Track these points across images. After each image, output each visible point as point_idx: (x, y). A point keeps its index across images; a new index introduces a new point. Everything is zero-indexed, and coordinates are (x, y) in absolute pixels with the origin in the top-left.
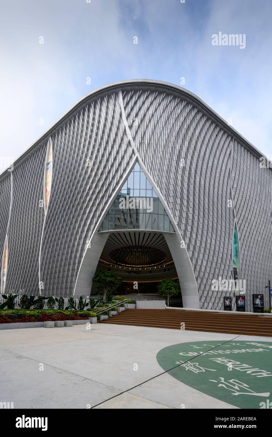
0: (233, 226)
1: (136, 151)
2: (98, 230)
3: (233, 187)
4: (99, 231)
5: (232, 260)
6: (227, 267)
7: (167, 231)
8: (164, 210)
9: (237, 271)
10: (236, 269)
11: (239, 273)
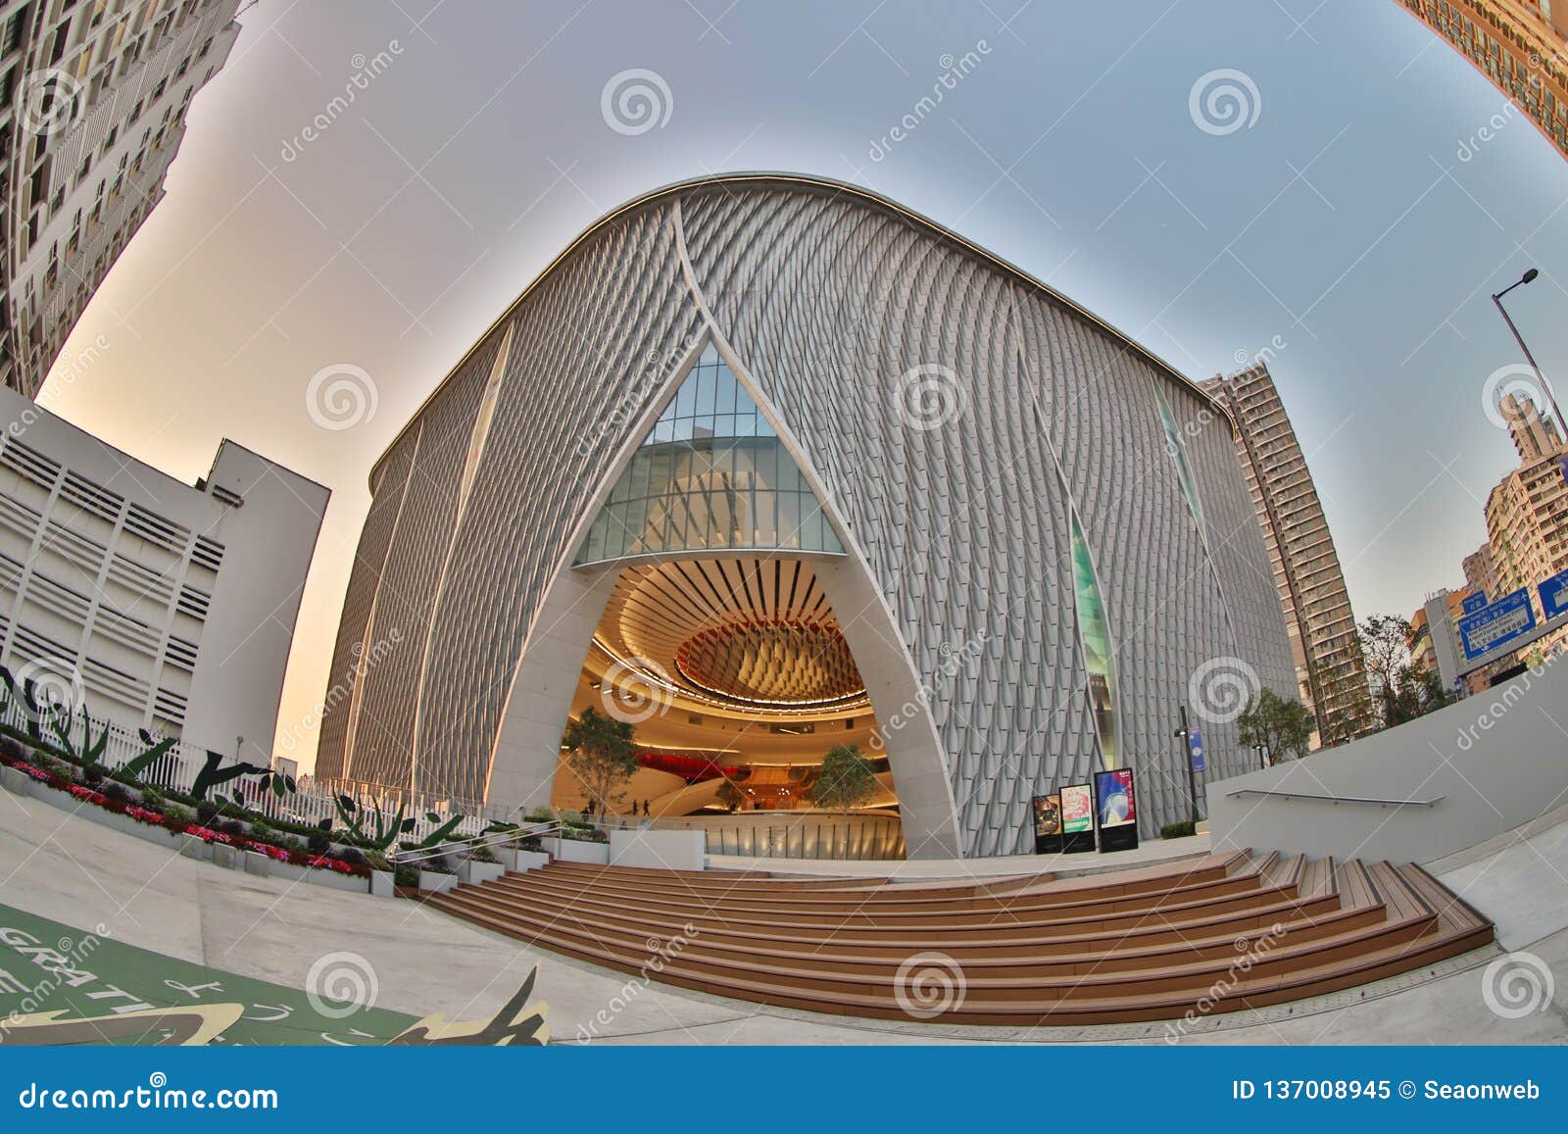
0: (1067, 522)
1: (707, 314)
2: (572, 561)
3: (1041, 402)
4: (576, 563)
5: (1083, 647)
6: (1066, 676)
7: (811, 547)
8: (800, 472)
9: (1108, 686)
10: (1102, 678)
11: (1115, 693)
